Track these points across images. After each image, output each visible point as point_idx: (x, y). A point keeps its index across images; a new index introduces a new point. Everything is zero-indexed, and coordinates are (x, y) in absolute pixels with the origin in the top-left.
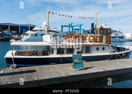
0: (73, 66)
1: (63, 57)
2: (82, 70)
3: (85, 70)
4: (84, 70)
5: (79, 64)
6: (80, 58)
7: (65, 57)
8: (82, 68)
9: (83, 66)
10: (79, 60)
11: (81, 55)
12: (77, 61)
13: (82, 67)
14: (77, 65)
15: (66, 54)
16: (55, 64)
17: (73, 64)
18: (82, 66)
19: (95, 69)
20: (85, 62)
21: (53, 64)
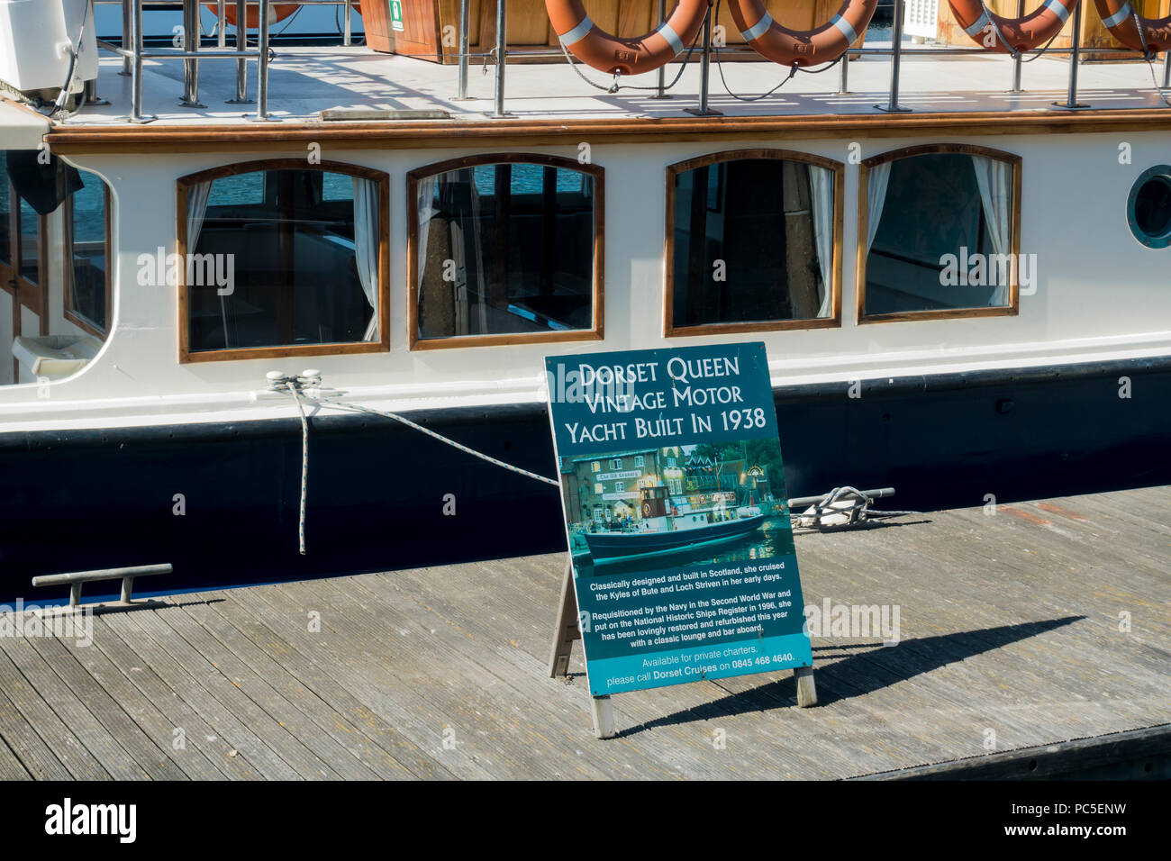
0: (569, 631)
1: (329, 411)
2: (777, 695)
3: (831, 712)
4: (827, 695)
5: (692, 579)
6: (714, 444)
7: (387, 407)
8: (772, 663)
9: (795, 621)
10: (701, 481)
11: (754, 358)
12: (657, 504)
13: (772, 629)
14: (647, 585)
15: (417, 342)
16: (143, 585)
17: (560, 567)
18: (773, 605)
19: (1081, 684)
20: (856, 525)
21: (110, 588)
